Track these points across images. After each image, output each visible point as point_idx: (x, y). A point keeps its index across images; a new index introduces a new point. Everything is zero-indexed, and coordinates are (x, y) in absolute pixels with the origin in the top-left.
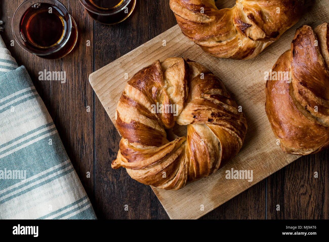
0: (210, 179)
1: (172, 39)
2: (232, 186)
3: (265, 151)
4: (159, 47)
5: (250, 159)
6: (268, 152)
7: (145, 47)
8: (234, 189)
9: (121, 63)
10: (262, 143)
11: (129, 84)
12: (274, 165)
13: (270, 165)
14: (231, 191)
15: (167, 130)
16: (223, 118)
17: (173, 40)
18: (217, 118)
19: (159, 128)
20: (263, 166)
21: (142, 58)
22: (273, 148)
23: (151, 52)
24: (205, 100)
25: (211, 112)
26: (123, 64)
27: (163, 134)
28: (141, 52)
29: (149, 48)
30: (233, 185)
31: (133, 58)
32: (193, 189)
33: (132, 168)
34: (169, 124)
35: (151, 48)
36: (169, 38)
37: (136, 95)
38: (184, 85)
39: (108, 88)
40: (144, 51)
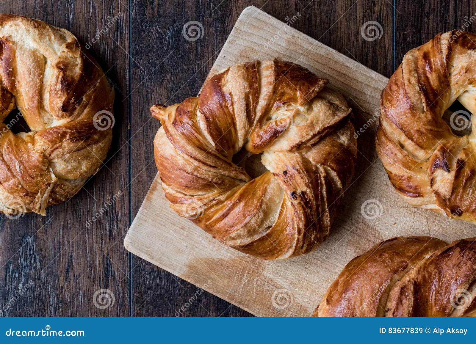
0: (214, 247)
1: (365, 83)
2: (223, 280)
3: (296, 295)
4: (344, 72)
5: (273, 283)
6: (297, 300)
7: (332, 55)
8: (221, 285)
9: (293, 36)
10: (303, 286)
11: (274, 62)
14: (216, 283)
15: (244, 148)
16: (306, 210)
17: (364, 85)
18: (302, 202)
19: (242, 135)
21: (317, 60)
22: (307, 304)
23: (331, 67)
24: (316, 173)
25: (305, 189)
26: (293, 40)
27: (237, 145)
28: (323, 54)
29: (335, 61)
30: (226, 282)
32: (187, 233)
33: (168, 133)
34: (254, 146)
35: (337, 64)
36: (364, 78)
37: (266, 79)
38: (319, 133)
39: (251, 40)
40: (328, 57)
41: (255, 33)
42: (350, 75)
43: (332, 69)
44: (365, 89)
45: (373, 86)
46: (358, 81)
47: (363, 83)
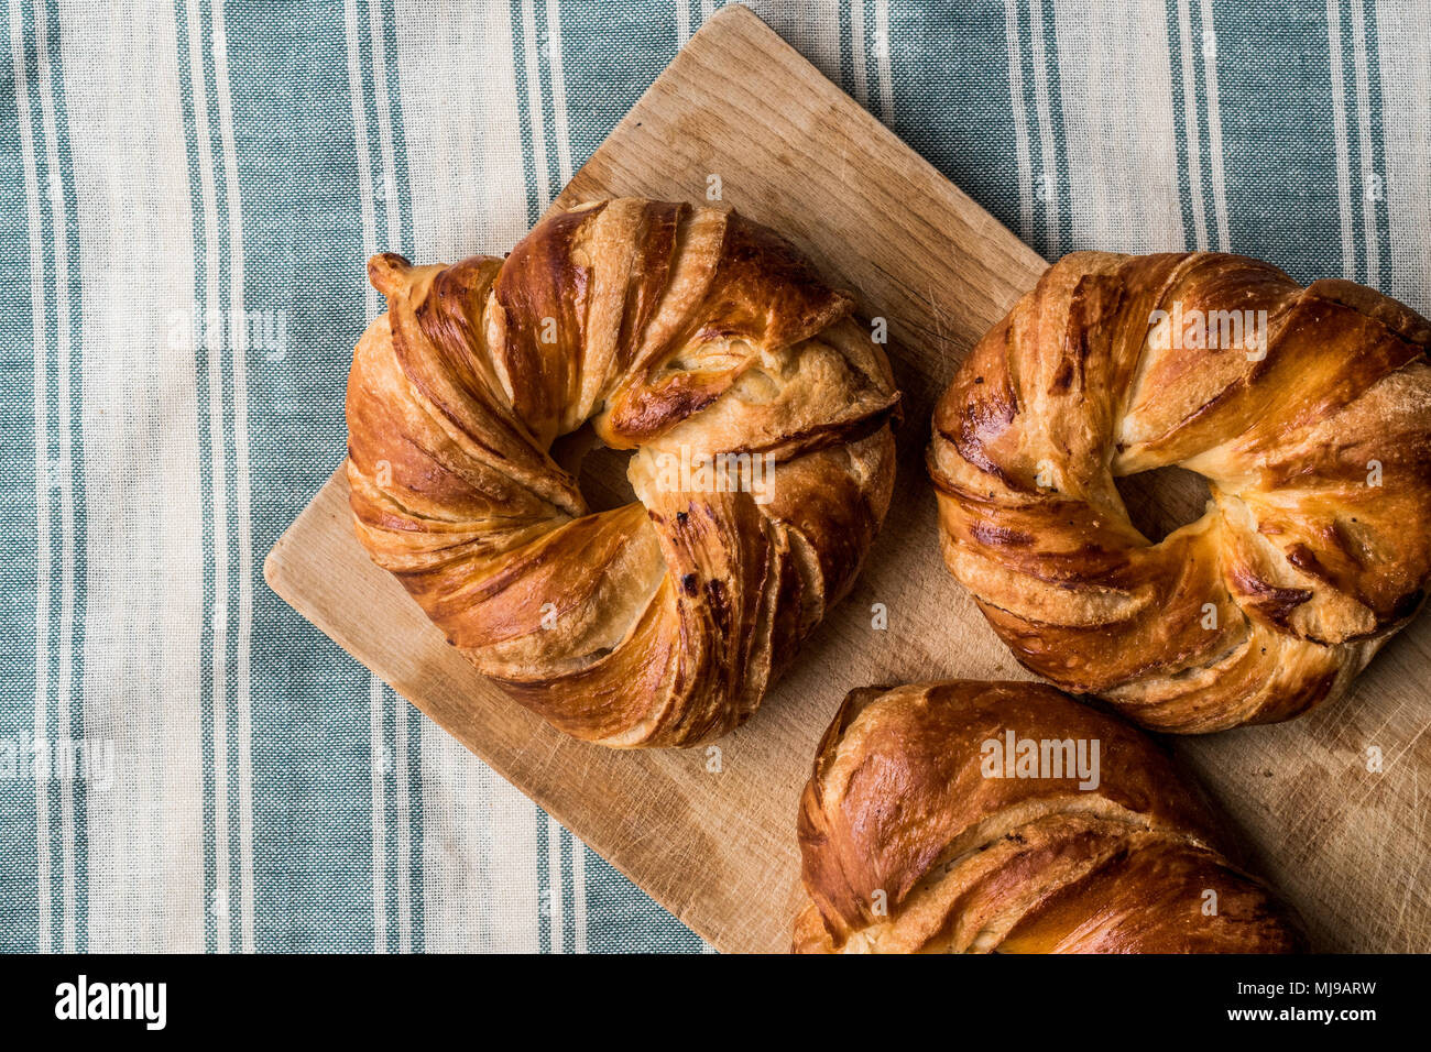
1: (1000, 274)
4: (950, 234)
7: (928, 180)
9: (833, 109)
11: (729, 217)
15: (589, 426)
16: (713, 632)
18: (706, 607)
19: (592, 389)
21: (884, 184)
23: (919, 213)
24: (764, 539)
25: (723, 574)
26: (830, 119)
27: (571, 412)
28: (904, 173)
29: (932, 199)
31: (871, 151)
33: (397, 335)
34: (619, 426)
35: (936, 207)
36: (1000, 260)
37: (694, 256)
40: (914, 183)
42: (964, 245)
43: (919, 217)
44: (997, 291)
45: (1018, 287)
46: (982, 265)
47: (993, 274)
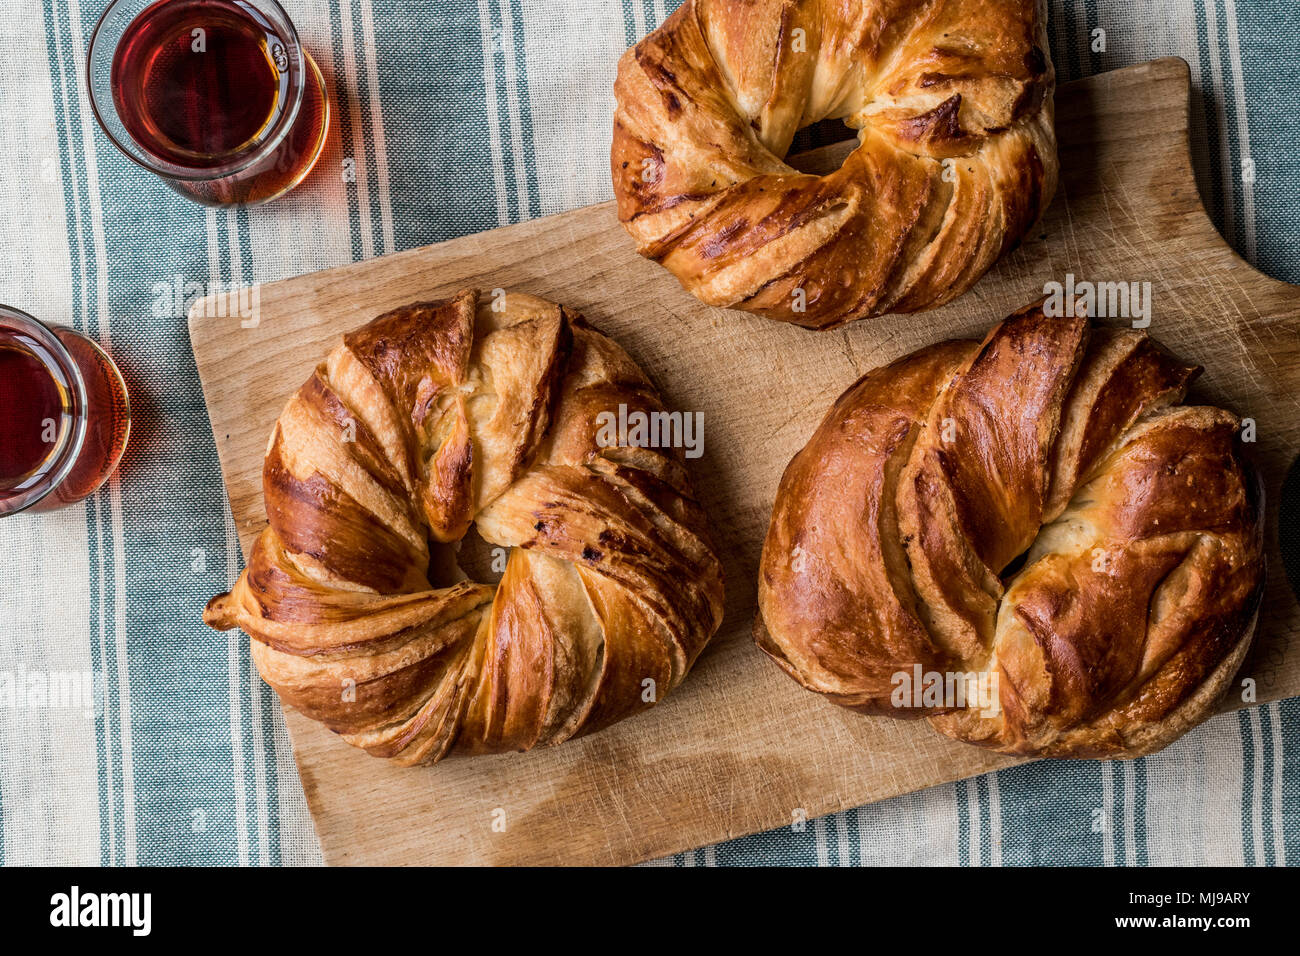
0: (511, 793)
1: (522, 259)
2: (581, 837)
3: (734, 750)
4: (468, 273)
5: (674, 764)
6: (745, 757)
7: (418, 261)
8: (585, 850)
9: (318, 291)
10: (734, 721)
11: (347, 344)
12: (753, 808)
13: (738, 805)
14: (572, 854)
15: (432, 543)
16: (638, 561)
17: (524, 265)
18: (616, 554)
19: (406, 528)
20: (711, 800)
21: (398, 294)
22: (768, 748)
23: (436, 285)
24: (596, 478)
25: (601, 526)
26: (323, 299)
27: (414, 553)
28: (400, 274)
29: (434, 268)
30: (587, 837)
31: (368, 286)
32: (442, 810)
33: (271, 643)
34: (445, 526)
35: (441, 269)
36: (512, 251)
37: (357, 390)
38: (537, 403)
39: (247, 365)
40: (413, 272)
41: (246, 345)
42: (482, 270)
43: (440, 286)
44: (532, 270)
45: (540, 252)
46: (506, 267)
47: (518, 264)
